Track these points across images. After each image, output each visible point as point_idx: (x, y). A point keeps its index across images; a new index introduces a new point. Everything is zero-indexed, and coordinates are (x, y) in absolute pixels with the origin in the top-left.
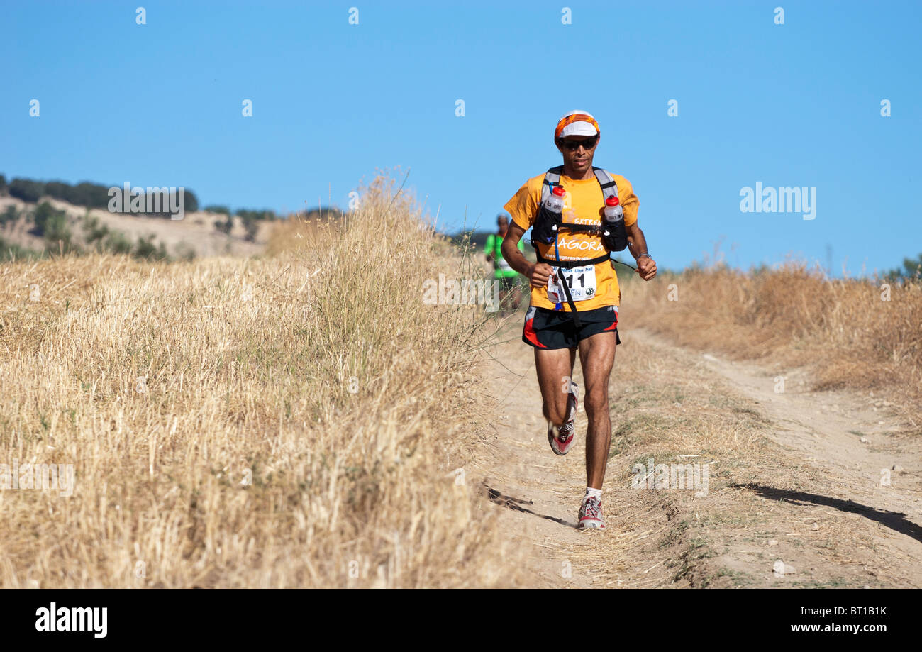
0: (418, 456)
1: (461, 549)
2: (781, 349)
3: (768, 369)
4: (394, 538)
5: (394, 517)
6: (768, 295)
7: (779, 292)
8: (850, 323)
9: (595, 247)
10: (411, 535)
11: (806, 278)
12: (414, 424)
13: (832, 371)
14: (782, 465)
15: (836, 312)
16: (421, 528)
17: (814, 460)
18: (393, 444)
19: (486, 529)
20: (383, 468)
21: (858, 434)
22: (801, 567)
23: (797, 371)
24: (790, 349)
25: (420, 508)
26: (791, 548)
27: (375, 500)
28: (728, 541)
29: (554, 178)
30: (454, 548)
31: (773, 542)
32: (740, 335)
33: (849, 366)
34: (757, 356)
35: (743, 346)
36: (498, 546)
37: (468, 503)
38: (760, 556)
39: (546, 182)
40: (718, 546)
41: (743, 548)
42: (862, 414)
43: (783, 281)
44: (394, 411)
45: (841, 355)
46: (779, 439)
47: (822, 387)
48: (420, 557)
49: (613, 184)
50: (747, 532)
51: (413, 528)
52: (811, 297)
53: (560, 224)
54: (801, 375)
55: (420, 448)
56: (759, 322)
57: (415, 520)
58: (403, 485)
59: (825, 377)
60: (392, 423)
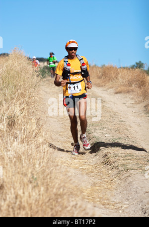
0: (24, 113)
1: (34, 134)
2: (108, 84)
3: (105, 89)
4: (18, 133)
5: (18, 127)
6: (105, 72)
7: (107, 71)
8: (123, 78)
9: (80, 77)
10: (22, 131)
11: (113, 68)
12: (23, 106)
13: (119, 89)
14: (108, 112)
15: (120, 75)
16: (25, 130)
17: (115, 110)
18: (18, 111)
19: (39, 129)
20: (16, 116)
21: (125, 104)
22: (111, 135)
23: (111, 89)
24: (109, 84)
25: (24, 125)
26: (109, 131)
27: (14, 123)
28: (95, 129)
29: (66, 60)
30: (32, 134)
31: (105, 130)
32: (98, 81)
33: (123, 88)
34: (102, 86)
35: (99, 84)
36: (42, 133)
37: (35, 124)
38: (102, 133)
39: (65, 61)
40: (93, 131)
41: (98, 131)
42: (126, 99)
43: (108, 69)
44: (18, 103)
45: (121, 85)
46: (107, 105)
47: (117, 93)
48: (24, 137)
49: (82, 59)
50: (100, 127)
51: (23, 130)
52: (114, 72)
53: (70, 73)
54: (112, 90)
55: (24, 111)
56: (103, 78)
57: (23, 128)
58: (20, 120)
59: (117, 91)
60: (18, 106)
